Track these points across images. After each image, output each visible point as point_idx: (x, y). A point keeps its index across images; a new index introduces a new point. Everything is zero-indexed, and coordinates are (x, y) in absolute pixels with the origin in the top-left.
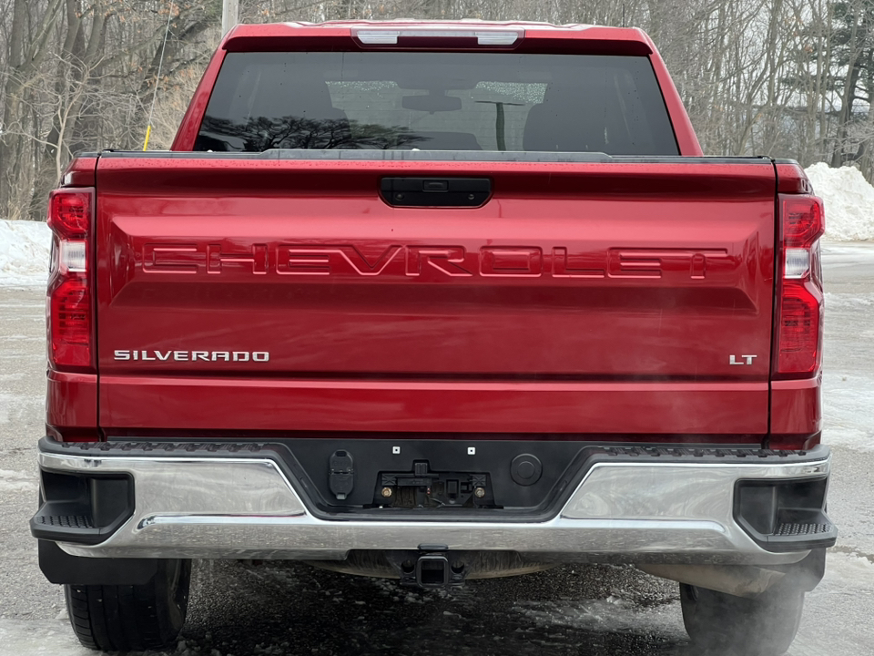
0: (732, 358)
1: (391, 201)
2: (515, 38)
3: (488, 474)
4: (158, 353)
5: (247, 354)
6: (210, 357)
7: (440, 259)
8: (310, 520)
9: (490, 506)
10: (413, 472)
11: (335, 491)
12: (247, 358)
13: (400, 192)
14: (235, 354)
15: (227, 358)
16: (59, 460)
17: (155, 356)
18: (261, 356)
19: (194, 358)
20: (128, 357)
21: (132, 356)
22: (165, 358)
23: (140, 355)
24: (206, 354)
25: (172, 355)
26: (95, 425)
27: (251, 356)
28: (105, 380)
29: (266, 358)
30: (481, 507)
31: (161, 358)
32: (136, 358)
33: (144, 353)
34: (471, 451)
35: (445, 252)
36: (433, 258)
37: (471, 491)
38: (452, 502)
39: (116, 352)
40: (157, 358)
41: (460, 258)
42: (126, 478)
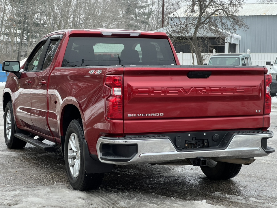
0: (257, 111)
1: (189, 77)
2: (139, 34)
3: (208, 140)
4: (138, 115)
5: (158, 114)
6: (150, 115)
7: (201, 90)
8: (177, 152)
9: (208, 147)
10: (192, 140)
11: (177, 145)
12: (158, 115)
13: (192, 75)
14: (156, 114)
15: (154, 115)
16: (112, 141)
17: (137, 115)
18: (162, 114)
19: (147, 115)
20: (131, 116)
21: (132, 116)
22: (140, 116)
23: (134, 115)
24: (149, 114)
25: (141, 115)
26: (123, 133)
27: (159, 114)
28: (125, 122)
29: (163, 115)
30: (205, 147)
31: (139, 116)
32: (133, 116)
33: (135, 115)
34: (205, 134)
35: (202, 89)
36: (200, 90)
37: (204, 144)
38: (199, 146)
39: (128, 115)
40: (138, 116)
41: (205, 90)
42: (136, 145)
